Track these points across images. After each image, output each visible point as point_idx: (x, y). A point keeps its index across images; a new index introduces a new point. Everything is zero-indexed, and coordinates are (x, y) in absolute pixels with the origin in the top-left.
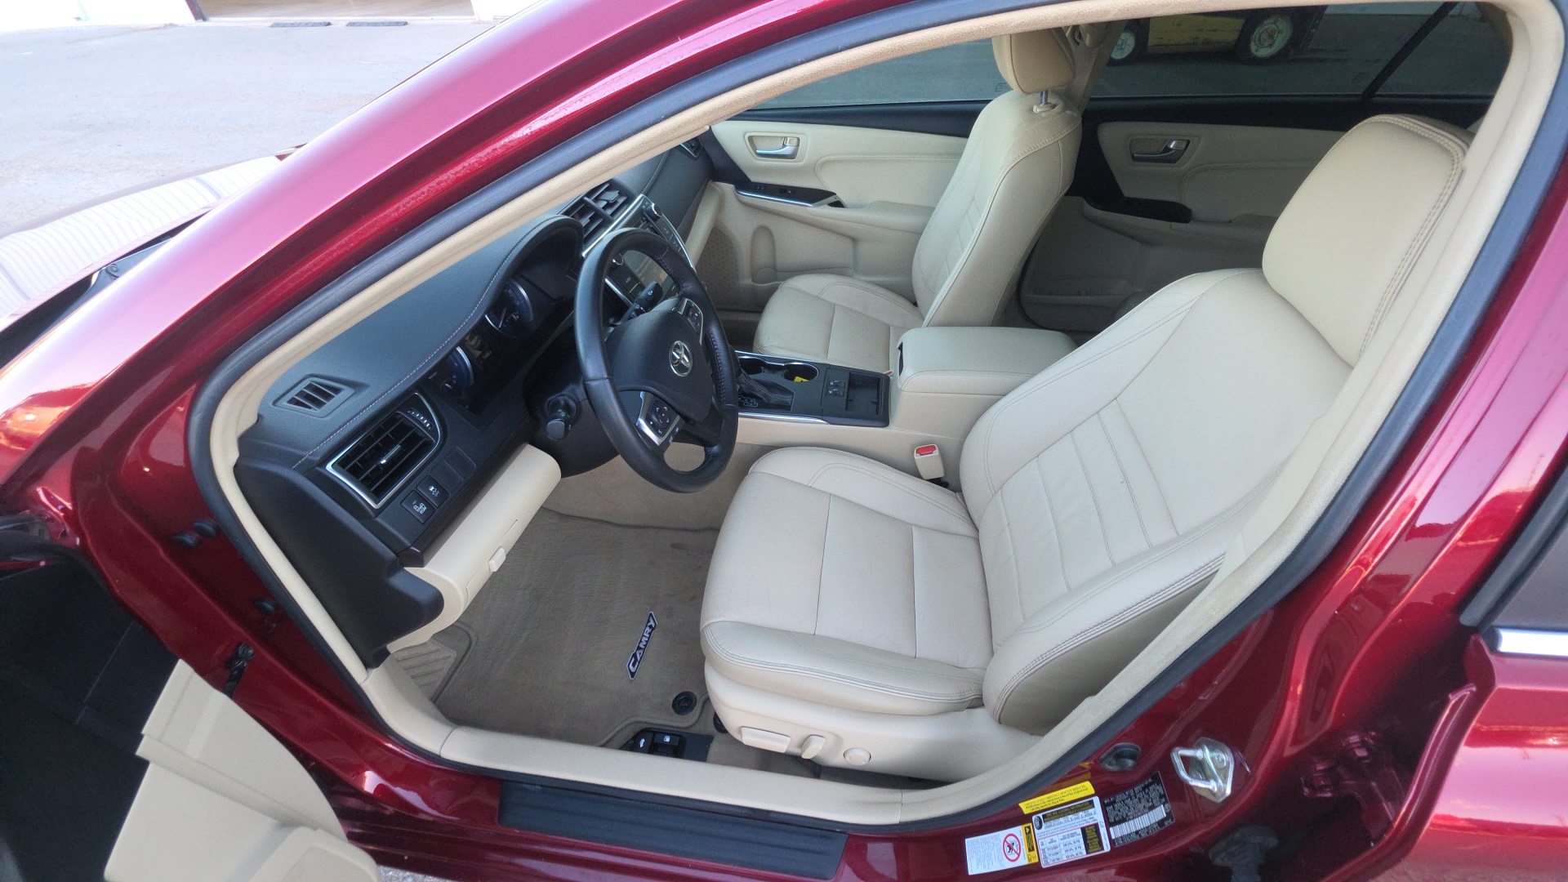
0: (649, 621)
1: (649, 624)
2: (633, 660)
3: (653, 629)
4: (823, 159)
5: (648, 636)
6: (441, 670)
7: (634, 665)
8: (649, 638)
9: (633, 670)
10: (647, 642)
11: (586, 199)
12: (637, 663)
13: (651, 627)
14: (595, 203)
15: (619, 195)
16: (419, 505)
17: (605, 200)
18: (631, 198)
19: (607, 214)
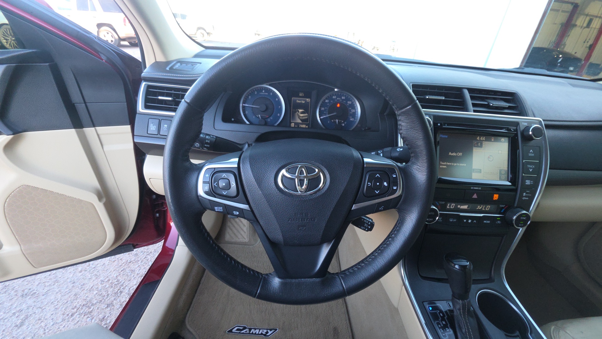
0: (271, 330)
1: (268, 331)
2: (242, 328)
3: (265, 335)
5: (260, 333)
6: (239, 239)
7: (237, 330)
8: (258, 334)
9: (234, 331)
10: (255, 334)
11: (466, 92)
12: (239, 332)
13: (267, 332)
14: (472, 98)
15: (509, 108)
16: (153, 126)
17: (487, 102)
18: (521, 115)
19: (472, 108)
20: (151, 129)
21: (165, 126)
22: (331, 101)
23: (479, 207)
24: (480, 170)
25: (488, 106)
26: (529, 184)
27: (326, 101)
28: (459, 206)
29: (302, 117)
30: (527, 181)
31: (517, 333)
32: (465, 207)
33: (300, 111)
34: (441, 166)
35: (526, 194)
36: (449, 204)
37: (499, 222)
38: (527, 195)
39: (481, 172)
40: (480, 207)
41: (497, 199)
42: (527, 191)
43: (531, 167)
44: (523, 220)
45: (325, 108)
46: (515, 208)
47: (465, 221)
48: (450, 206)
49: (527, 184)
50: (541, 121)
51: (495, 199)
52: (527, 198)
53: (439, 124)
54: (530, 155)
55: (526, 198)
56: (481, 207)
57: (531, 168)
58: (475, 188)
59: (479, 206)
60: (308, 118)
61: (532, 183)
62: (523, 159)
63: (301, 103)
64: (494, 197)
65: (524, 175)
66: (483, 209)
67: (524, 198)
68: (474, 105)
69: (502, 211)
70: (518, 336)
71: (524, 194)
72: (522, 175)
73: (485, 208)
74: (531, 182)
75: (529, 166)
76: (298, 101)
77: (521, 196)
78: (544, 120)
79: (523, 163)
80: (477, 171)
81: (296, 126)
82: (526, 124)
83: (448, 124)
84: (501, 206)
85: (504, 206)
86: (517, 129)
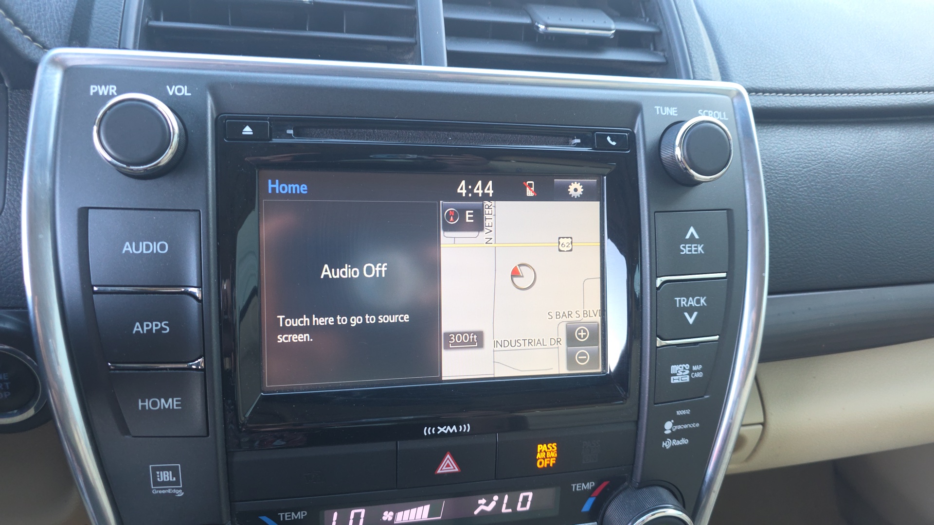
15: (624, 40)
17: (528, 14)
18: (666, 69)
19: (444, 45)
23: (485, 506)
24: (480, 335)
25: (528, 34)
26: (687, 379)
28: (387, 516)
30: (674, 368)
32: (419, 513)
34: (281, 339)
35: (674, 424)
36: (336, 514)
38: (680, 427)
39: (481, 345)
40: (487, 504)
41: (552, 462)
42: (679, 413)
43: (692, 302)
46: (639, 488)
48: (341, 522)
49: (674, 380)
50: (739, 94)
51: (541, 464)
52: (684, 441)
53: (248, 130)
54: (685, 250)
55: (679, 439)
56: (493, 504)
58: (441, 430)
59: (483, 501)
61: (699, 375)
62: (655, 275)
64: (538, 456)
65: (659, 342)
66: (504, 510)
67: (667, 444)
68: (454, 29)
69: (587, 507)
71: (668, 425)
72: (653, 342)
73: (512, 504)
74: (695, 368)
75: (682, 301)
77: (657, 435)
78: (750, 91)
79: (656, 290)
80: (462, 343)
82: (672, 112)
83: (302, 126)
84: (577, 487)
85: (589, 486)
86: (633, 137)
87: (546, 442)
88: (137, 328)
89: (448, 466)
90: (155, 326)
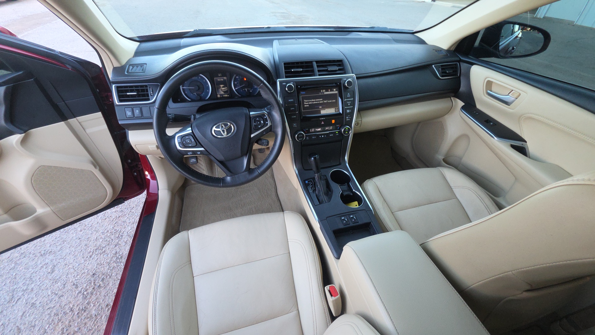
4: (531, 115)
11: (315, 64)
14: (318, 66)
15: (339, 70)
16: (129, 112)
17: (327, 68)
18: (345, 73)
19: (318, 73)
20: (128, 114)
21: (137, 111)
22: (240, 77)
23: (327, 128)
25: (327, 71)
27: (237, 77)
28: (316, 130)
29: (224, 90)
30: (347, 111)
31: (346, 184)
32: (320, 129)
33: (222, 86)
37: (337, 134)
44: (347, 131)
45: (238, 82)
47: (320, 137)
48: (312, 130)
51: (333, 123)
53: (299, 87)
54: (348, 96)
55: (349, 119)
57: (349, 103)
58: (322, 119)
60: (228, 90)
61: (350, 111)
62: (344, 99)
63: (221, 81)
65: (345, 107)
67: (347, 120)
68: (319, 71)
69: (338, 128)
70: (346, 185)
71: (347, 117)
73: (329, 128)
75: (348, 102)
76: (219, 80)
77: (346, 119)
78: (355, 75)
79: (345, 101)
81: (221, 96)
82: (345, 79)
83: (304, 85)
84: (337, 126)
85: (338, 125)
86: (341, 83)
87: (333, 120)
88: (291, 109)
89: (323, 123)
90: (293, 109)
